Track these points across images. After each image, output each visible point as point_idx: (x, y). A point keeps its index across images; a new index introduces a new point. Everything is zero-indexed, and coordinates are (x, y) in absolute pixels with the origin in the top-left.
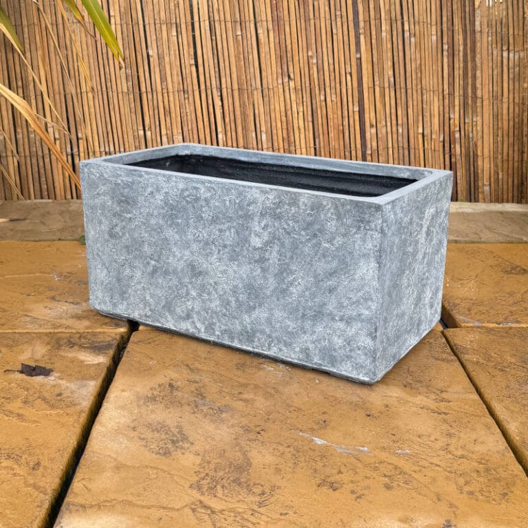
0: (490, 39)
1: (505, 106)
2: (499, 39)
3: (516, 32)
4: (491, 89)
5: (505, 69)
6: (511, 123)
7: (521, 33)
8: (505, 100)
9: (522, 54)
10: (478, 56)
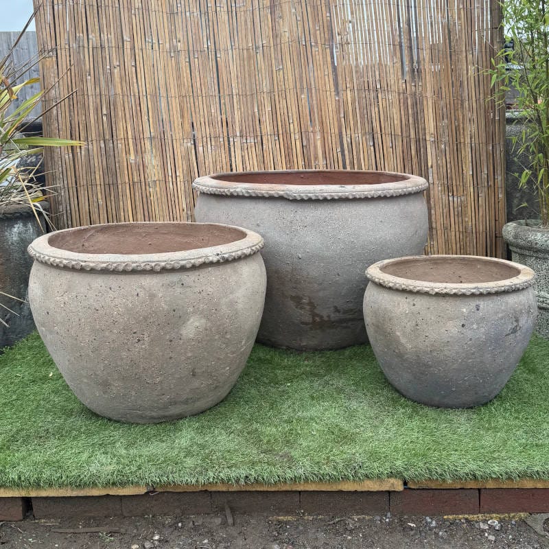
0: (440, 188)
1: (453, 233)
2: (446, 188)
3: (458, 183)
4: (442, 223)
5: (452, 208)
6: (458, 245)
7: (461, 184)
8: (453, 229)
9: (462, 199)
10: (432, 200)
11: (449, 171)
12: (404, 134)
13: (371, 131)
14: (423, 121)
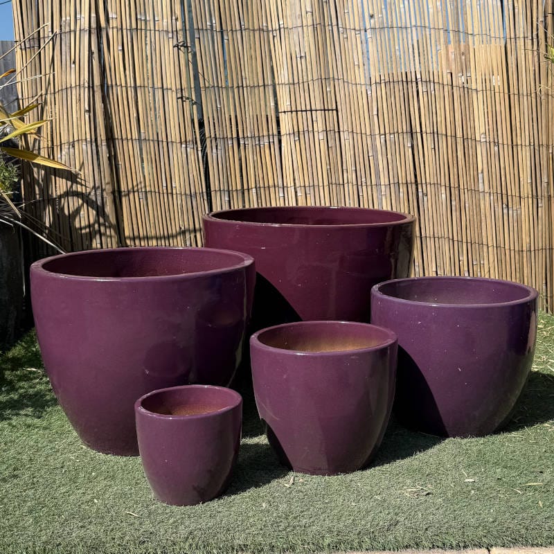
11: (503, 179)
12: (449, 134)
13: (409, 130)
14: (472, 118)
